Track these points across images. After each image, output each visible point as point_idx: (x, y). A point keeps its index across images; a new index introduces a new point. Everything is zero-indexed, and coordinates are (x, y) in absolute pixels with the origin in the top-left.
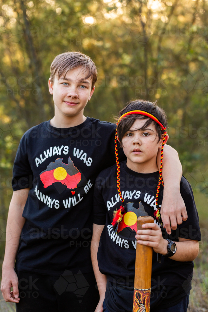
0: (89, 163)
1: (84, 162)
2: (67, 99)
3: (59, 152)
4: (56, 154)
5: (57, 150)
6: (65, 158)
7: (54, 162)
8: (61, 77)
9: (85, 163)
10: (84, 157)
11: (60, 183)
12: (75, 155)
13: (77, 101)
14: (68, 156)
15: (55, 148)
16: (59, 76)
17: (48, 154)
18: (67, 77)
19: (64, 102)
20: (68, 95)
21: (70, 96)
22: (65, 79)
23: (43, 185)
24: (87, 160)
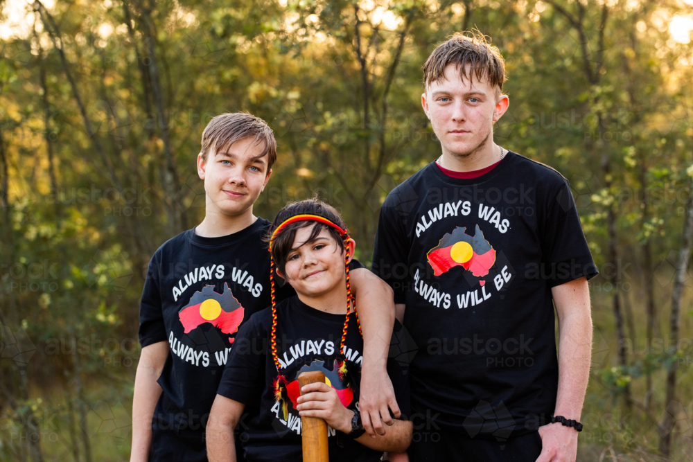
0: (256, 293)
1: (250, 290)
2: (227, 187)
3: (208, 275)
4: (203, 279)
5: (205, 273)
6: (218, 285)
7: (200, 291)
8: (220, 152)
9: (251, 293)
10: (249, 282)
11: (211, 324)
12: (234, 279)
13: (245, 190)
14: (222, 281)
15: (202, 269)
16: (218, 151)
17: (191, 279)
18: (231, 151)
19: (222, 192)
20: (230, 180)
21: (233, 183)
22: (227, 154)
23: (183, 329)
24: (254, 287)
